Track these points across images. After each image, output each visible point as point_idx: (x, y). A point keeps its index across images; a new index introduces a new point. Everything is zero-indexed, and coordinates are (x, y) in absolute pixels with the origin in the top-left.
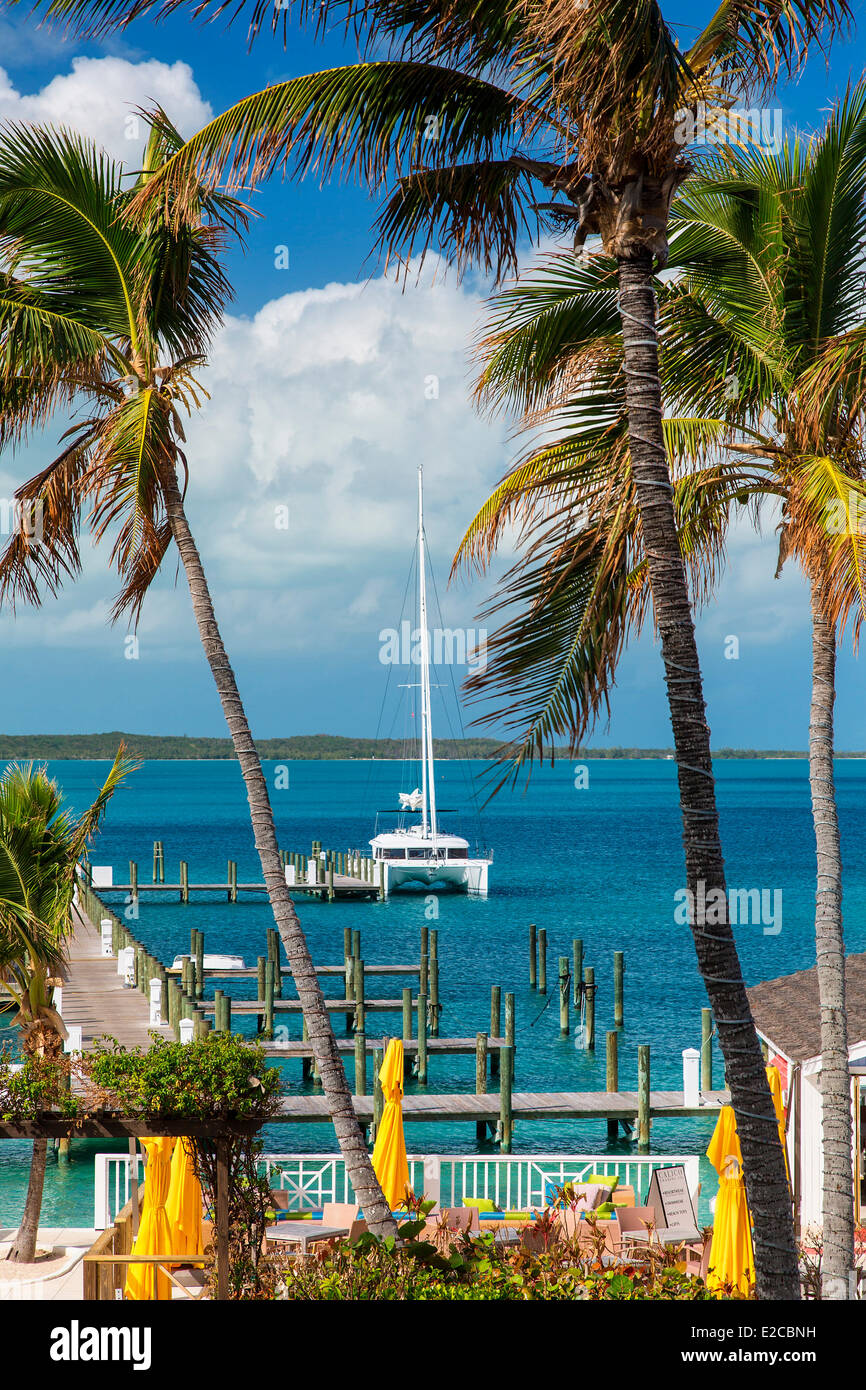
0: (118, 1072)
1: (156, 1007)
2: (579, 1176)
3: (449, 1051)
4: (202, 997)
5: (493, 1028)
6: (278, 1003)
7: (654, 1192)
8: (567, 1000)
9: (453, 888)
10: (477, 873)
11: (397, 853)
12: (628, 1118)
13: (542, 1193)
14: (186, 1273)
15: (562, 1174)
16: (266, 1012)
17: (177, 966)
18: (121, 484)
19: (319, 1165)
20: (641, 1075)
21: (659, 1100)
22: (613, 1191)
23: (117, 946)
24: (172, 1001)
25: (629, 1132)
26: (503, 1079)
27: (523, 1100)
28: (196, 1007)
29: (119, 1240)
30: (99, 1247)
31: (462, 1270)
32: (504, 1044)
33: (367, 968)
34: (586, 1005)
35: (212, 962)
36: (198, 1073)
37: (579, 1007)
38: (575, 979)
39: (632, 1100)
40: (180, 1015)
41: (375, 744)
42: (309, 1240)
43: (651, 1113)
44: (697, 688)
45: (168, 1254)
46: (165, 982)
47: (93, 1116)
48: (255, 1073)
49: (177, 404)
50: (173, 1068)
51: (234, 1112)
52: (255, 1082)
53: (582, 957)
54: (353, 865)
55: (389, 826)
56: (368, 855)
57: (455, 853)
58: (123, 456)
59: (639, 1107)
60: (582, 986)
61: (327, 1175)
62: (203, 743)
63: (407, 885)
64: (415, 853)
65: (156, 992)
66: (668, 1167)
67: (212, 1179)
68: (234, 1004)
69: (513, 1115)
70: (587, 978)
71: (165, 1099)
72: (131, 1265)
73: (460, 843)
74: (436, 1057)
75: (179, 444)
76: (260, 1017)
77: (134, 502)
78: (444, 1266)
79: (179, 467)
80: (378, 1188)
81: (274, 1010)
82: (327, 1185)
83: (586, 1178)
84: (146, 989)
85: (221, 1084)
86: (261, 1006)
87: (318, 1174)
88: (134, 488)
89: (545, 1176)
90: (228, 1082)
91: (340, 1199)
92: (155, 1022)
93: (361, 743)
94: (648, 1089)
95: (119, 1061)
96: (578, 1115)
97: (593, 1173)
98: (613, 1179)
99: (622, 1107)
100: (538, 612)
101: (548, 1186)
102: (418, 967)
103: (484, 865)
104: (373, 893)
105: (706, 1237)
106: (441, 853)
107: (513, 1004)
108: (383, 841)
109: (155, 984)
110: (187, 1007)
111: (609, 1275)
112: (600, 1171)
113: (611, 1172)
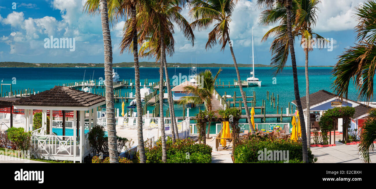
0: (222, 113)
1: (221, 103)
2: (275, 126)
3: (257, 108)
4: (226, 101)
5: (263, 105)
6: (236, 102)
7: (284, 128)
8: (272, 101)
9: (257, 85)
10: (259, 83)
11: (249, 81)
12: (279, 117)
13: (271, 128)
14: (228, 140)
15: (273, 126)
16: (234, 103)
17: (223, 97)
18: (221, 33)
19: (243, 125)
20: (281, 112)
21: (284, 115)
22: (279, 128)
23: (216, 94)
24: (223, 102)
25: (280, 119)
26: (264, 112)
27: (267, 115)
28: (226, 103)
29: (220, 136)
30: (218, 137)
31: (264, 139)
32: (264, 107)
33: (247, 97)
34: (274, 102)
35: (228, 96)
36: (231, 113)
37: (273, 102)
38: (273, 98)
39: (280, 115)
40: (224, 104)
41: (246, 65)
42: (243, 135)
43: (283, 117)
44: (295, 63)
45: (226, 138)
46: (222, 99)
47: (219, 119)
48: (238, 113)
49: (228, 22)
50: (228, 112)
51: (236, 118)
52: (238, 114)
53: (273, 95)
54: (244, 82)
55: (249, 77)
56: (246, 81)
57: (257, 81)
58: (221, 29)
59: (281, 116)
60: (273, 99)
61: (244, 126)
62: (224, 65)
63: (251, 85)
64: (252, 81)
65: (221, 101)
66: (286, 124)
67: (233, 127)
68: (231, 102)
69: (266, 117)
70: (274, 98)
71: (227, 116)
72: (222, 139)
73: (258, 79)
74: (256, 109)
75: (228, 27)
76: (234, 104)
77: (222, 35)
78: (262, 139)
79: (228, 30)
80: (253, 128)
81: (235, 103)
82: (244, 128)
83: (276, 126)
84: (219, 100)
85: (234, 114)
86: (234, 102)
87: (243, 126)
88: (222, 33)
89: (271, 126)
90: (235, 114)
91: (246, 130)
92: (221, 105)
93: (244, 65)
94: (282, 114)
95: (222, 111)
96: (274, 117)
97: (277, 125)
98: (279, 126)
99: (279, 116)
100: (279, 54)
101: (271, 127)
102: (253, 97)
103: (260, 82)
104: (247, 86)
105: (291, 134)
106: (255, 81)
107: (265, 102)
108: (248, 79)
109: (221, 99)
110: (225, 103)
111: (282, 139)
112: (278, 125)
113: (279, 125)
